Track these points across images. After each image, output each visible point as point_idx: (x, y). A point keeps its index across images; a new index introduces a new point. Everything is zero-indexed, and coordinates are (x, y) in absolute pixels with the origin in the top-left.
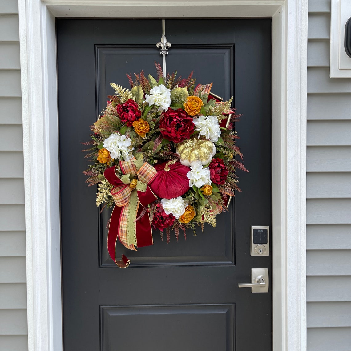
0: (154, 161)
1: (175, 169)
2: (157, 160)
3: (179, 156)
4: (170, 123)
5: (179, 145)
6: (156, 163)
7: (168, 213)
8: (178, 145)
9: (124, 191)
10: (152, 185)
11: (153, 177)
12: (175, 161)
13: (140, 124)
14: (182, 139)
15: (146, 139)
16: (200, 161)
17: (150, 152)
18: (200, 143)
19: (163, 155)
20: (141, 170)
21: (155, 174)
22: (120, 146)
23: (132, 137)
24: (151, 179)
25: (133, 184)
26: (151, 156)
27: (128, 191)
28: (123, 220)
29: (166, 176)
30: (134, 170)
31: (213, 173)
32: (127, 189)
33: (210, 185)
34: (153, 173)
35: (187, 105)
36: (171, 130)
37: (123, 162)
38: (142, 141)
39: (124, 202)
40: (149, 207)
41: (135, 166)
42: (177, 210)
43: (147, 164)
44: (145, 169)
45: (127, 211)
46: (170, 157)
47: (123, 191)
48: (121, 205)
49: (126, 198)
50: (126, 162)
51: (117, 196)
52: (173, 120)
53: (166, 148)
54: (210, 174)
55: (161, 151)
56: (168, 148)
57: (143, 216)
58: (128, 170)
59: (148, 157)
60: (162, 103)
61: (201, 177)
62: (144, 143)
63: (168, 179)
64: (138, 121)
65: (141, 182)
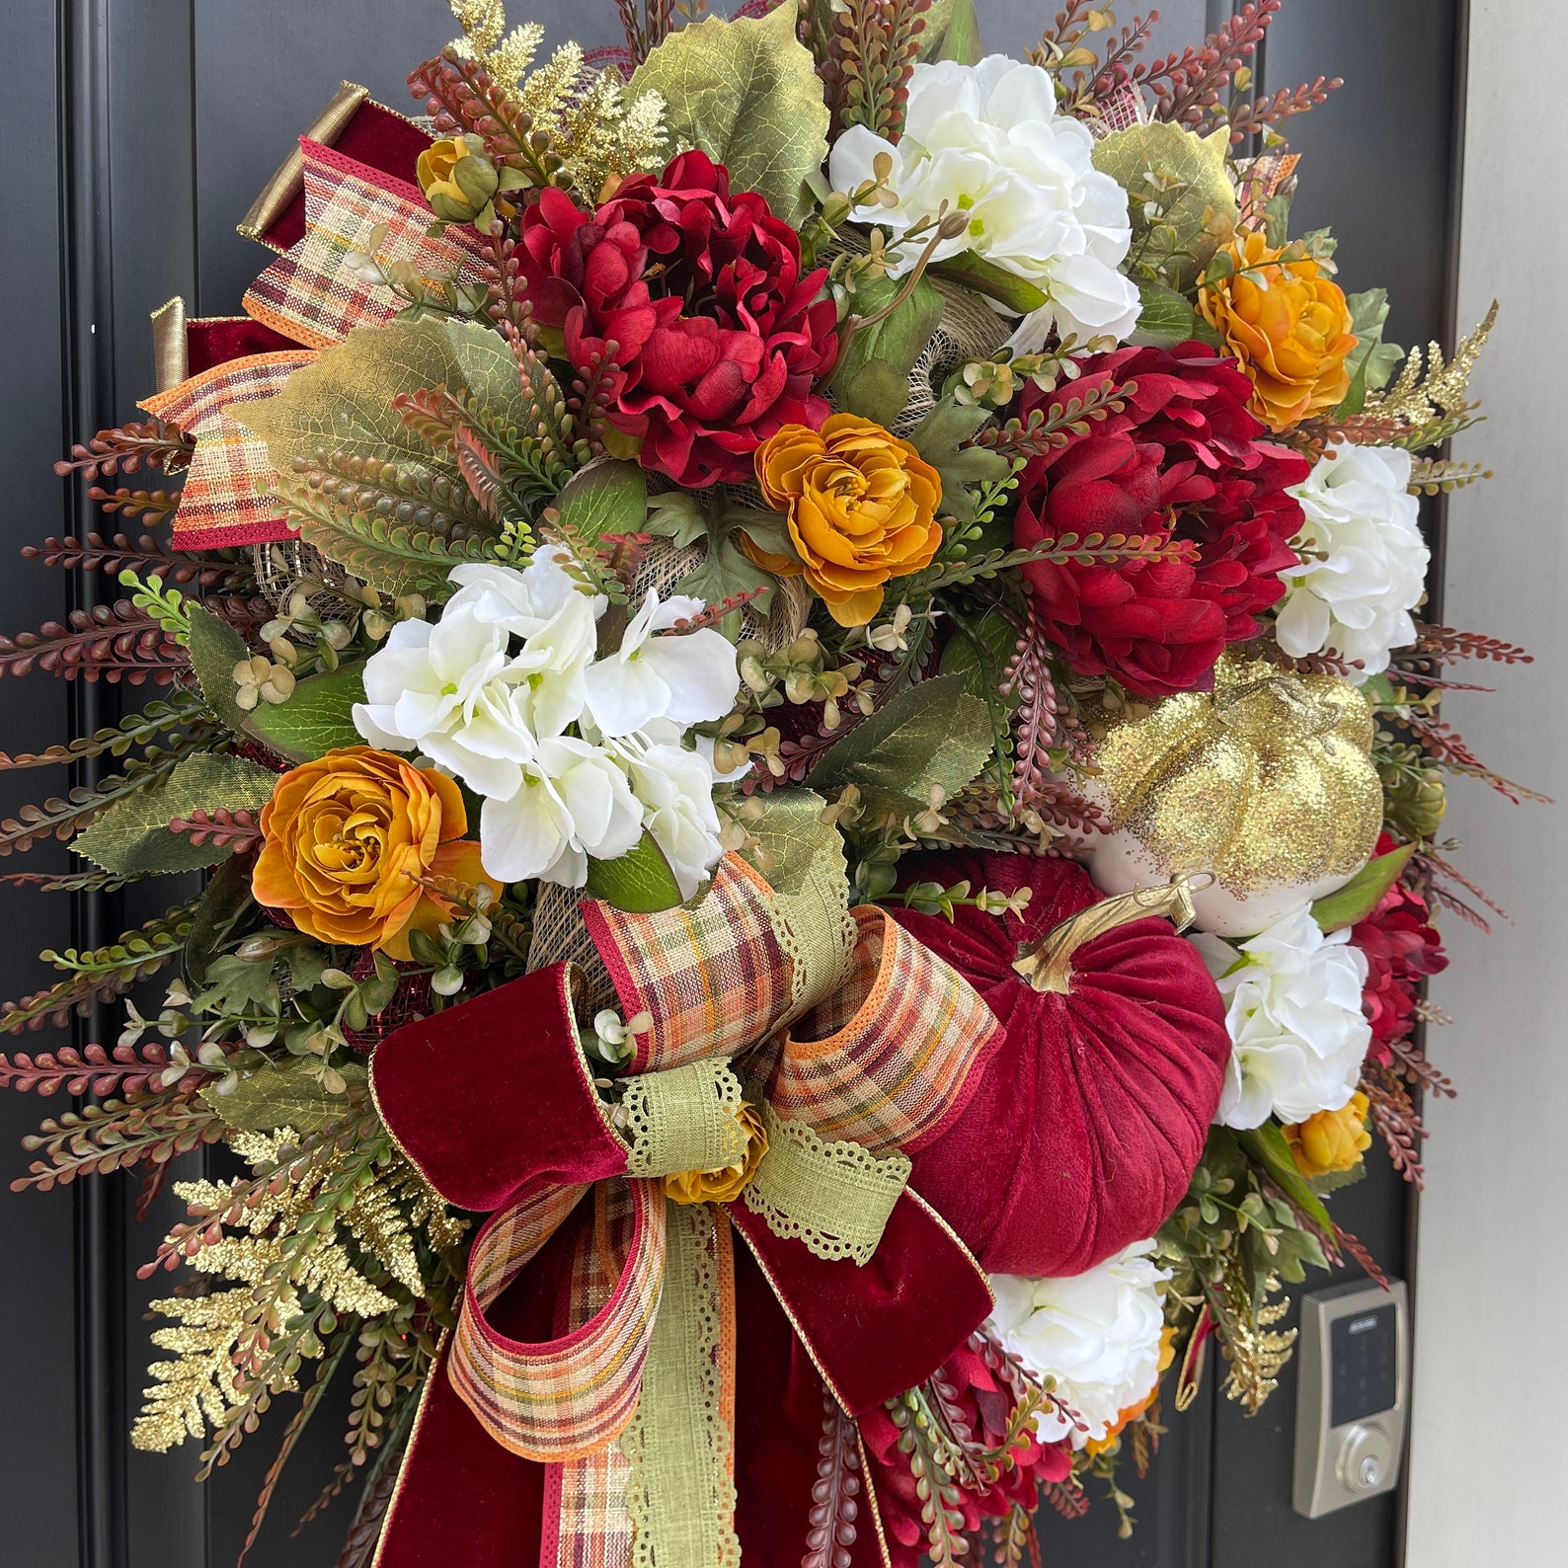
21: (980, 1037)
30: (751, 1010)
44: (906, 996)
50: (669, 922)
58: (691, 1015)
65: (860, 1159)
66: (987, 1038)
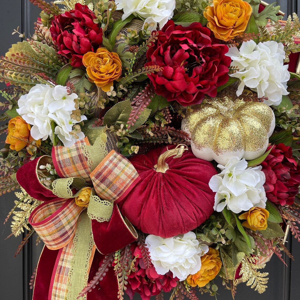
0: (130, 148)
1: (179, 168)
2: (138, 147)
3: (190, 136)
4: (172, 55)
5: (192, 110)
6: (136, 152)
7: (161, 272)
8: (189, 110)
9: (60, 217)
10: (127, 206)
11: (127, 186)
12: (182, 149)
13: (99, 59)
14: (200, 96)
15: (115, 95)
16: (243, 150)
17: (122, 126)
18: (241, 108)
19: (152, 134)
20: (99, 169)
21: (133, 179)
22: (51, 111)
23: (82, 90)
24: (122, 191)
25: (81, 200)
26: (125, 136)
27: (70, 216)
28: (60, 279)
29: (158, 186)
30: (85, 168)
31: (271, 178)
32: (68, 210)
33: (264, 206)
34: (129, 177)
35: (213, 13)
36: (174, 73)
37: (59, 150)
38: (105, 101)
39: (61, 240)
40: (116, 258)
41: (87, 158)
42: (183, 265)
43: (115, 153)
44: (109, 167)
45: (70, 258)
46: (169, 138)
47: (58, 217)
48: (54, 248)
49: (66, 232)
50: (65, 149)
51: (44, 229)
52: (181, 48)
53: (160, 117)
54: (264, 182)
55: (147, 125)
56: (164, 117)
57: (102, 279)
58: (69, 167)
59: (119, 139)
60: (154, 10)
61: (245, 189)
62: (109, 105)
63: (164, 191)
64: (95, 51)
65: (98, 200)
66: (135, 179)
